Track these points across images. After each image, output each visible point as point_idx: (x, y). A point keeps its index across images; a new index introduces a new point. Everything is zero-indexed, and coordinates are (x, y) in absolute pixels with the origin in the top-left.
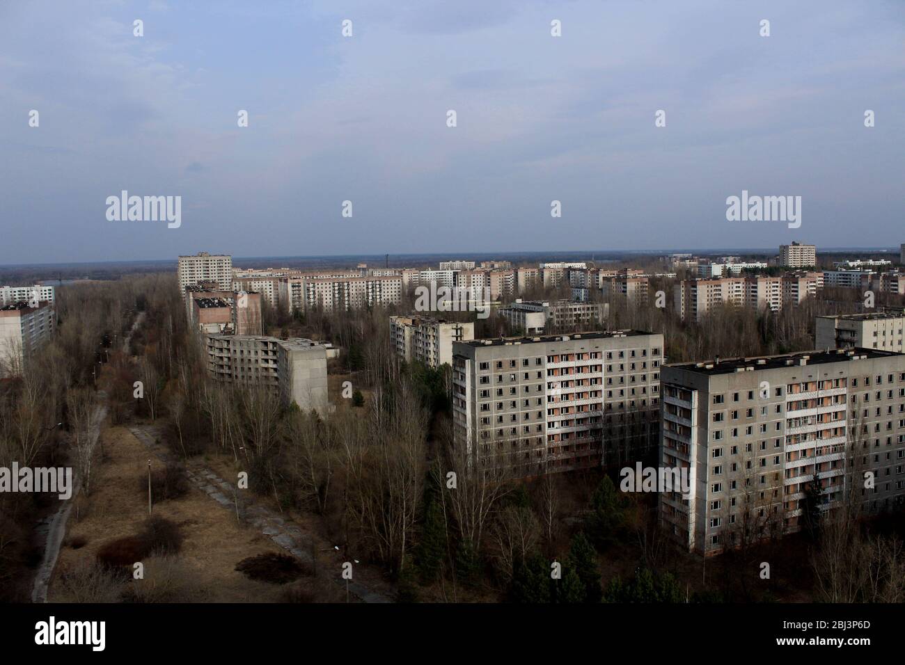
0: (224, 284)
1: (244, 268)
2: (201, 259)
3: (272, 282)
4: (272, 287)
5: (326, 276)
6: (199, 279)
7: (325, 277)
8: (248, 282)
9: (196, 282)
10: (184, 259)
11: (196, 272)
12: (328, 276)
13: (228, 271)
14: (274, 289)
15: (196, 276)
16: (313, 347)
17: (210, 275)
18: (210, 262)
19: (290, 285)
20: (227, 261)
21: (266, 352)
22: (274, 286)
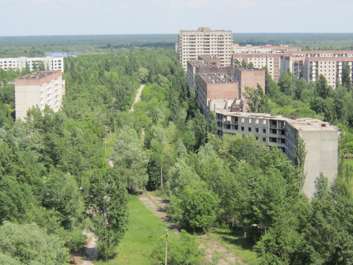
0: (225, 60)
1: (242, 44)
2: (202, 33)
3: (273, 59)
4: (272, 64)
5: (329, 55)
6: (200, 54)
7: (327, 56)
8: (249, 59)
9: (197, 57)
10: (185, 34)
11: (197, 47)
12: (330, 55)
13: (228, 47)
14: (275, 66)
15: (197, 50)
16: (324, 128)
17: (211, 50)
18: (210, 37)
19: (291, 63)
20: (228, 37)
21: (274, 131)
22: (275, 63)
